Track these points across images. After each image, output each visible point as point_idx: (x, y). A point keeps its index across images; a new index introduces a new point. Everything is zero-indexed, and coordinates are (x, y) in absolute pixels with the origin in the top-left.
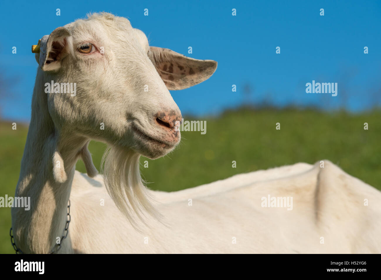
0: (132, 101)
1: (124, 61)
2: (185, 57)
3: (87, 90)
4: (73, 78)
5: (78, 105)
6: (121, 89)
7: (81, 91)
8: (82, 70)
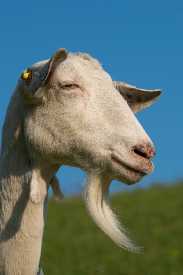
0: (111, 133)
1: (102, 97)
2: (138, 89)
3: (69, 121)
4: (54, 111)
5: (59, 135)
6: (100, 122)
7: (62, 122)
8: (64, 103)
